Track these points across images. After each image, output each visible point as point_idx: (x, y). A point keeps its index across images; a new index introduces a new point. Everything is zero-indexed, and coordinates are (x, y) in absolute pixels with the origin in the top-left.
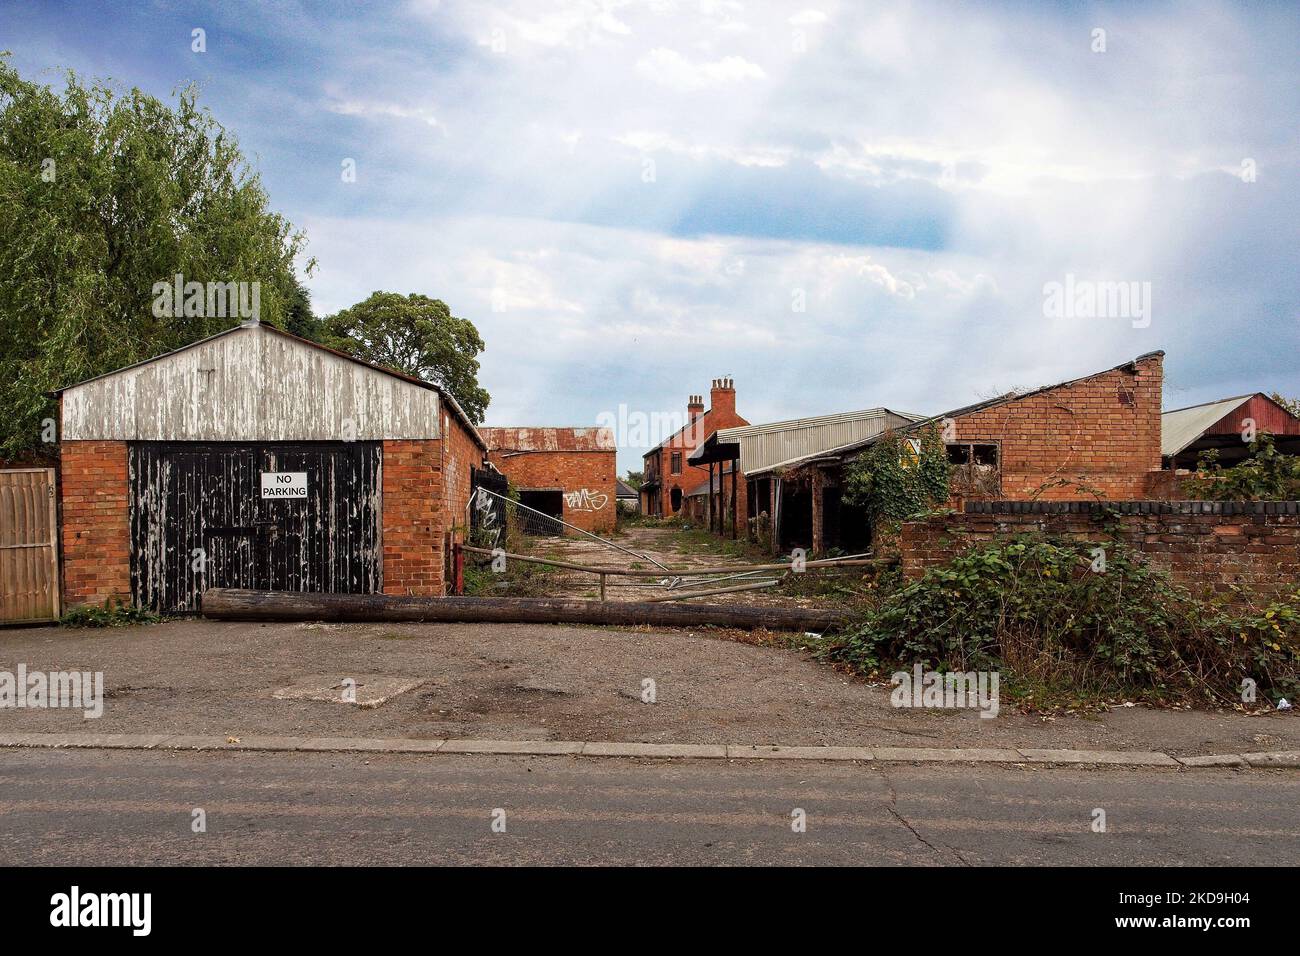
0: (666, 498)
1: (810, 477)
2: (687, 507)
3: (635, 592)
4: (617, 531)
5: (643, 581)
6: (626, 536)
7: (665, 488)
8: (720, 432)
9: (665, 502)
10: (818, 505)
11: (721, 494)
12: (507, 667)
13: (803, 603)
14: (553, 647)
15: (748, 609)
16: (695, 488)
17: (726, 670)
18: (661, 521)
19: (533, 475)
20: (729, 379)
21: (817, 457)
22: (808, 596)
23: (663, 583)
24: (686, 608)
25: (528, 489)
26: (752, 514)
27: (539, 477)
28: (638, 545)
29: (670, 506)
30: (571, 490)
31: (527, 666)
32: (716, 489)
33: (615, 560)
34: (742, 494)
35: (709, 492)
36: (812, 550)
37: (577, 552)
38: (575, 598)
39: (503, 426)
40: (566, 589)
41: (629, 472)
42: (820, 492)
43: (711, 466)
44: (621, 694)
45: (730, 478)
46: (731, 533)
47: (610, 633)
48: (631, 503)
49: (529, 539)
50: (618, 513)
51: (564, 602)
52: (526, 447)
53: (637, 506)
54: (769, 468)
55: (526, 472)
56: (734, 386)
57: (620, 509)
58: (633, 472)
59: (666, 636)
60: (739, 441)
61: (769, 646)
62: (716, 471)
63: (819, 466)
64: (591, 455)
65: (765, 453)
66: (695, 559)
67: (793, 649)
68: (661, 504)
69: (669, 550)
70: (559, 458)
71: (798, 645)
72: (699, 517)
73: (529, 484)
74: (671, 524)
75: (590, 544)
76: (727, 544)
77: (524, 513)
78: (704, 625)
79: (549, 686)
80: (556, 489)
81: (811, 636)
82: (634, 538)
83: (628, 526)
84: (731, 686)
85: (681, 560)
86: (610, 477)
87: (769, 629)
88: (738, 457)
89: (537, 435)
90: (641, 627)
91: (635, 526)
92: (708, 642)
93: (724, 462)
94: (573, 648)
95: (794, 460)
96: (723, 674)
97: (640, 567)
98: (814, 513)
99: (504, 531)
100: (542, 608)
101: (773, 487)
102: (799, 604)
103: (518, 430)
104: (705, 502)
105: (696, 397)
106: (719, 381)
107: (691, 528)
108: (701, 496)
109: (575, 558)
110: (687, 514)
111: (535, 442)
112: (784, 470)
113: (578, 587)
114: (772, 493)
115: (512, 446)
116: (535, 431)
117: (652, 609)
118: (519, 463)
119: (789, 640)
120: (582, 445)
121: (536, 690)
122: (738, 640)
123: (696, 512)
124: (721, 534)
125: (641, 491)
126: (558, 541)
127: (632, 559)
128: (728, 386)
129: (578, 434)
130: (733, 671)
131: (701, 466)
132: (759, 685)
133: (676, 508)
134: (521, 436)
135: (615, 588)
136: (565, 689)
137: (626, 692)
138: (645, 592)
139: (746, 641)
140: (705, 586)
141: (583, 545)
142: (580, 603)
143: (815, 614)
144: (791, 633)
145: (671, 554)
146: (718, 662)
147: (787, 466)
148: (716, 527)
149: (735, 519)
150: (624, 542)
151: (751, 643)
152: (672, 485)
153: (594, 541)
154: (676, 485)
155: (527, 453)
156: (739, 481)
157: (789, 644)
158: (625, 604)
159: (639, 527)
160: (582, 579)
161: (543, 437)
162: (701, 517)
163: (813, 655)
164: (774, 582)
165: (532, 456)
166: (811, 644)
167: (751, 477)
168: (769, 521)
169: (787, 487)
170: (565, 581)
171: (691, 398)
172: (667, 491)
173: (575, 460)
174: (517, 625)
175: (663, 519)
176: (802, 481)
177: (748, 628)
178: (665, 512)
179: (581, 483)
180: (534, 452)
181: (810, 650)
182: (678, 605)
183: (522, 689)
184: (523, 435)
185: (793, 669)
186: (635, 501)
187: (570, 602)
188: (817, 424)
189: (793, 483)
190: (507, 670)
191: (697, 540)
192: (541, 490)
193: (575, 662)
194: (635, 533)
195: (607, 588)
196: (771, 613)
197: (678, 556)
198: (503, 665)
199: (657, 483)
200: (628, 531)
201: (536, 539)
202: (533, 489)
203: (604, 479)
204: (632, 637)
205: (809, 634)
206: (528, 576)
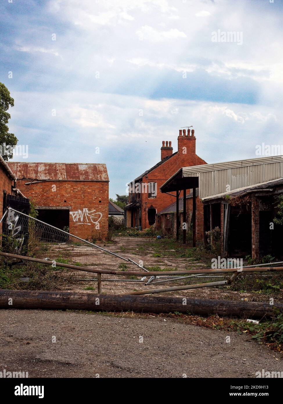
0: (144, 215)
1: (250, 203)
2: (160, 222)
3: (122, 286)
4: (108, 239)
5: (128, 278)
6: (115, 243)
7: (144, 207)
8: (184, 169)
9: (143, 218)
10: (256, 224)
11: (185, 213)
12: (28, 343)
13: (245, 296)
14: (62, 328)
15: (205, 301)
16: (165, 208)
17: (189, 347)
18: (140, 232)
19: (48, 197)
20: (191, 129)
21: (256, 188)
22: (249, 291)
23: (142, 279)
24: (160, 300)
25: (44, 208)
26: (207, 228)
27: (53, 199)
28: (124, 250)
29: (147, 221)
30: (76, 209)
31: (44, 343)
32: (181, 209)
33: (107, 261)
34: (200, 213)
35: (175, 211)
36: (251, 256)
37: (80, 255)
38: (77, 291)
39: (27, 162)
40: (71, 283)
41: (117, 195)
42: (257, 214)
43: (177, 193)
44: (112, 365)
45: (191, 201)
46: (191, 242)
47: (104, 317)
48: (119, 218)
49: (44, 245)
50: (109, 226)
51: (70, 294)
52: (43, 177)
53: (123, 220)
54: (219, 195)
55: (43, 195)
56: (195, 135)
57: (111, 224)
58: (120, 195)
59: (146, 321)
60: (198, 175)
61: (221, 329)
62: (181, 197)
63: (256, 195)
64: (90, 184)
65: (217, 185)
66: (166, 262)
67: (238, 332)
68: (140, 219)
69: (146, 254)
70: (68, 186)
71: (242, 329)
72: (169, 230)
73: (45, 205)
74: (148, 235)
75: (89, 249)
76: (189, 251)
77: (41, 225)
78: (173, 313)
79: (60, 358)
80: (65, 208)
81: (252, 322)
82: (121, 245)
83: (117, 235)
84: (192, 360)
85: (156, 261)
86: (104, 200)
87: (221, 316)
88: (198, 187)
89: (51, 168)
90: (127, 313)
91: (121, 235)
92: (176, 325)
93: (187, 190)
94: (77, 329)
95: (238, 190)
96: (187, 350)
97: (126, 267)
98: (253, 229)
99: (26, 238)
100: (54, 298)
101: (222, 210)
102: (241, 297)
103: (37, 165)
104: (173, 218)
105: (167, 142)
106: (184, 131)
107: (163, 237)
108: (170, 214)
109: (78, 260)
110: (159, 227)
111: (50, 174)
112: (231, 197)
113: (80, 282)
114: (222, 214)
115: (33, 176)
116: (50, 165)
117: (135, 300)
118: (38, 189)
119: (236, 325)
120: (84, 177)
121: (49, 361)
122: (198, 324)
123: (166, 225)
124: (184, 243)
125: (126, 209)
126: (66, 246)
127: (119, 261)
128: (191, 135)
129: (81, 168)
130: (194, 348)
131: (170, 193)
132: (214, 359)
133: (151, 223)
134: (40, 169)
135: (108, 283)
136: (72, 361)
137: (116, 363)
138: (130, 287)
139: (204, 325)
140: (173, 282)
141: (83, 249)
142: (83, 295)
143: (254, 306)
144: (237, 320)
145: (148, 257)
146: (183, 341)
147: (233, 194)
148: (181, 237)
149: (194, 232)
150: (113, 247)
151: (207, 327)
152: (149, 206)
153: (92, 246)
154: (152, 206)
155: (44, 181)
156: (198, 203)
157: (234, 329)
158: (115, 296)
159: (124, 235)
160: (84, 276)
161: (56, 170)
162: (170, 229)
163: (253, 337)
164: (224, 282)
165: (47, 184)
166: (251, 329)
167: (206, 202)
168: (220, 234)
169: (233, 210)
170: (71, 277)
171: (163, 142)
172: (145, 210)
173: (79, 187)
174: (36, 311)
175: (142, 230)
176: (244, 206)
177: (205, 315)
178: (143, 225)
179: (83, 204)
180: (49, 181)
181: (251, 333)
182: (154, 297)
183: (39, 361)
184: (41, 168)
185: (239, 347)
186: (122, 217)
187: (75, 294)
188: (256, 163)
189: (237, 206)
190: (28, 346)
191: (167, 246)
192: (54, 208)
193: (79, 340)
194: (122, 241)
195: (102, 283)
196: (222, 305)
197: (153, 259)
198: (25, 342)
199: (138, 204)
200: (117, 239)
201: (50, 245)
202: (47, 208)
203: (100, 202)
204: (121, 321)
205: (250, 320)
206: (44, 273)
